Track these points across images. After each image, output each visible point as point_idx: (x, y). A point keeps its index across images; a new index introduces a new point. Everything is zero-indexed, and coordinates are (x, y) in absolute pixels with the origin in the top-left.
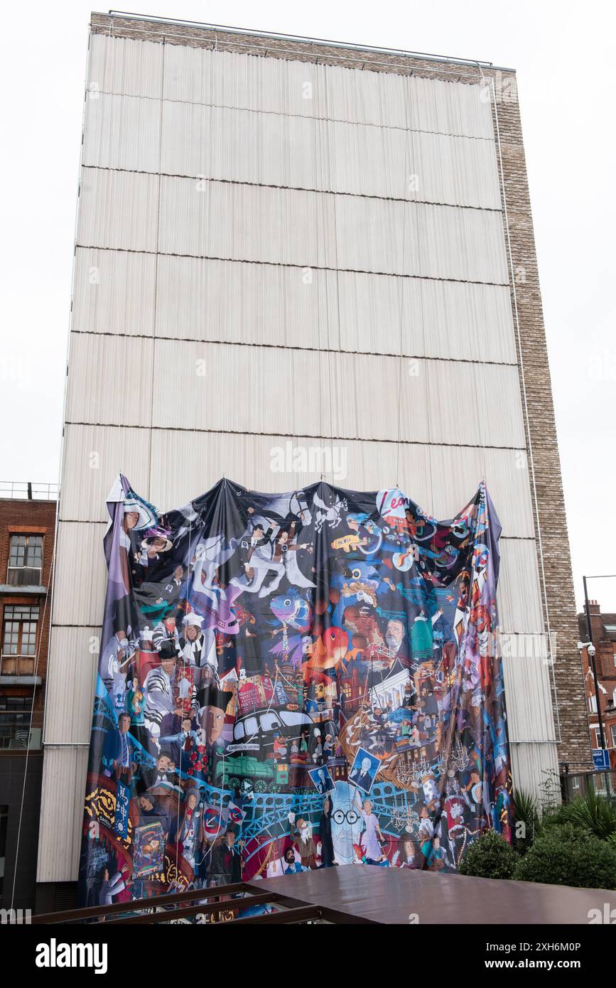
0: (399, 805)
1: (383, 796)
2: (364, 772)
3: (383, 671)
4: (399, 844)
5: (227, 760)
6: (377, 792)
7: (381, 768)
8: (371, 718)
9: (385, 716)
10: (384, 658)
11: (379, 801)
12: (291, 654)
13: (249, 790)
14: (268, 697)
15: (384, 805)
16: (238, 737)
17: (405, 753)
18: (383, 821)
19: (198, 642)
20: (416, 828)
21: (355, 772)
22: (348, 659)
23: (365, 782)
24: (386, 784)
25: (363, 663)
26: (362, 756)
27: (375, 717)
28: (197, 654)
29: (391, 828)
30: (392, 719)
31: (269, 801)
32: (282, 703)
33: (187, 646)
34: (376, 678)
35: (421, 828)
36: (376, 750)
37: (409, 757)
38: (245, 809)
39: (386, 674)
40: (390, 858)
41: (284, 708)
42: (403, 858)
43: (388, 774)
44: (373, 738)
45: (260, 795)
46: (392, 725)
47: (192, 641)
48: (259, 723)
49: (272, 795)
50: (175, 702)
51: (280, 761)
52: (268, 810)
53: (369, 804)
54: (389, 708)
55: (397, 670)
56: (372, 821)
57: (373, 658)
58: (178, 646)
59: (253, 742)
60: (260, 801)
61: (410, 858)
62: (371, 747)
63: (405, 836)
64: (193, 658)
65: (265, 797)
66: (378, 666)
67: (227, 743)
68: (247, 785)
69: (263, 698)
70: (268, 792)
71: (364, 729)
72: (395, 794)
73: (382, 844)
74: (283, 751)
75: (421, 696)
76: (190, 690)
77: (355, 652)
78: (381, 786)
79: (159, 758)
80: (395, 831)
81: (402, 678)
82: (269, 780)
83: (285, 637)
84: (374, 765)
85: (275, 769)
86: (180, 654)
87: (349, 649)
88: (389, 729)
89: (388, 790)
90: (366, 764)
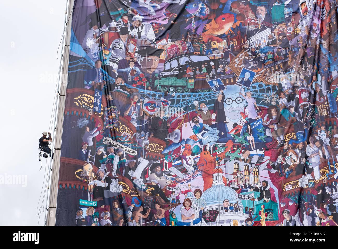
0: (268, 92)
1: (258, 89)
2: (246, 79)
3: (255, 30)
4: (268, 111)
5: (160, 79)
6: (254, 87)
7: (256, 76)
8: (249, 53)
9: (257, 51)
10: (255, 24)
11: (256, 91)
12: (197, 29)
13: (173, 92)
14: (184, 50)
15: (259, 93)
16: (166, 69)
17: (270, 68)
18: (258, 100)
19: (140, 28)
20: (277, 102)
21: (241, 80)
22: (235, 27)
23: (247, 83)
24: (259, 83)
25: (244, 27)
26: (245, 71)
27: (252, 52)
28: (139, 33)
29: (263, 103)
30: (261, 52)
31: (184, 96)
32: (192, 52)
33: (135, 29)
34: (251, 34)
35: (280, 103)
36: (253, 68)
37: (273, 69)
38: (170, 100)
39: (257, 31)
40: (263, 118)
41: (192, 54)
42: (270, 117)
43: (260, 79)
44: (251, 63)
45: (179, 94)
46: (262, 55)
47: (136, 27)
48: (178, 62)
49: (185, 94)
50: (126, 54)
51: (190, 78)
52: (183, 100)
53: (249, 94)
54: (259, 47)
55: (263, 28)
56: (251, 101)
57: (249, 25)
58: (129, 30)
59: (175, 70)
60: (179, 96)
61: (274, 117)
62: (250, 67)
63: (271, 107)
64: (137, 35)
65: (182, 94)
66: (252, 28)
67: (160, 72)
68: (172, 90)
69: (181, 50)
70: (183, 92)
71: (245, 59)
72: (264, 87)
73: (258, 111)
74: (192, 74)
75: (279, 40)
76: (135, 49)
77: (238, 23)
78: (256, 85)
79: (116, 78)
80: (266, 105)
81: (267, 32)
82: (183, 87)
83: (193, 22)
84: (252, 75)
85: (187, 82)
86: (130, 33)
87: (235, 22)
88: (260, 57)
89: (261, 86)
90: (247, 75)
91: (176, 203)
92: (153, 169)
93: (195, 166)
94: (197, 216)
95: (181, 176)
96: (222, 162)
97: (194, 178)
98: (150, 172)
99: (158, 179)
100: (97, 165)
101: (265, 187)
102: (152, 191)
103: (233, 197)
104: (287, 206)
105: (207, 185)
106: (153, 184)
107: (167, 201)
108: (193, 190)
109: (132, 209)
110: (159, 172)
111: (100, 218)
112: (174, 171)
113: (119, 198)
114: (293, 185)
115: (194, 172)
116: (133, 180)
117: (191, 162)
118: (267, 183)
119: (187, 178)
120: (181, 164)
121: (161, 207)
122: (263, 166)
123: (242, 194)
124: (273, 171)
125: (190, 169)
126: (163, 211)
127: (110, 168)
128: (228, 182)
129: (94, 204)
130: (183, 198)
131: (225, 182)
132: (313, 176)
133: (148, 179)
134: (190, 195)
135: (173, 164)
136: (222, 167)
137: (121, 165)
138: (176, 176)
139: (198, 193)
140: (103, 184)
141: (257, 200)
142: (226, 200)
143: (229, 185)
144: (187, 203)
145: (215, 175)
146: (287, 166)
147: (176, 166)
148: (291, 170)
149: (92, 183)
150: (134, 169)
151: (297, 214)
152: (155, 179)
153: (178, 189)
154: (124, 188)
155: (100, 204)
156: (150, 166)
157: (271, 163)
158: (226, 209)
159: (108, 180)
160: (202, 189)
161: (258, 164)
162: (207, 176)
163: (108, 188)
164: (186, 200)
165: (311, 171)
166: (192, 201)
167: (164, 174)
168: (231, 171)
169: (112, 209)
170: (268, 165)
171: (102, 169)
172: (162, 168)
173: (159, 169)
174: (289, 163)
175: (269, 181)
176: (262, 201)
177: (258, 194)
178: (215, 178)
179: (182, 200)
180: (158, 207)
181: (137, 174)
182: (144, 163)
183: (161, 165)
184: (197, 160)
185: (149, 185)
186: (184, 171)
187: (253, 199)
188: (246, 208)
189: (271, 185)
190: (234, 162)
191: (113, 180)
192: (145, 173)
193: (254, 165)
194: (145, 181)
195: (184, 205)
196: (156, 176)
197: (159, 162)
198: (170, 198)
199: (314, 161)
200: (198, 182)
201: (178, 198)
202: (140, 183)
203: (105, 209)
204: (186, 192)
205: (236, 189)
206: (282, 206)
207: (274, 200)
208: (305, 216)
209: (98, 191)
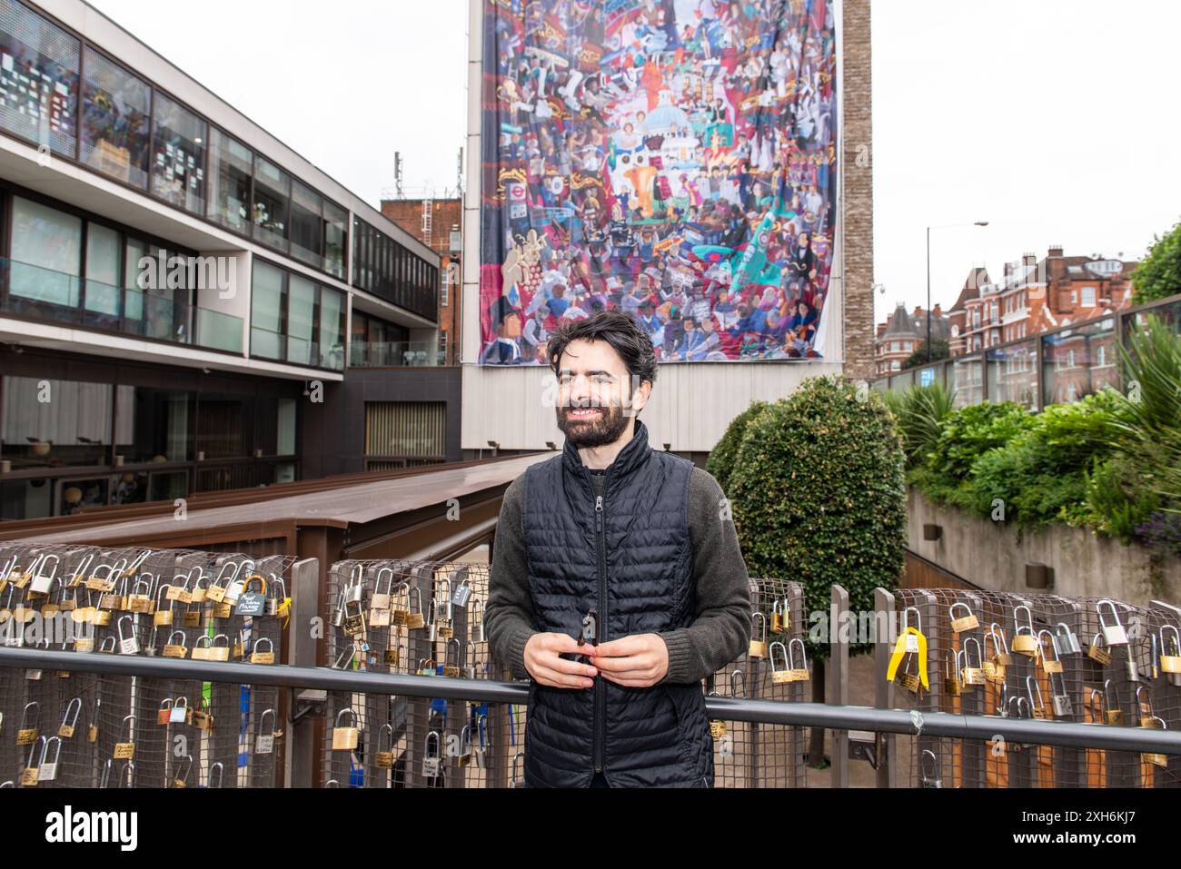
40: (721, 17)
91: (616, 127)
92: (588, 84)
93: (638, 82)
94: (640, 143)
95: (621, 94)
96: (670, 76)
97: (635, 96)
98: (584, 89)
99: (595, 98)
100: (520, 83)
101: (719, 106)
102: (588, 114)
103: (682, 119)
104: (744, 129)
105: (652, 105)
106: (589, 104)
107: (605, 126)
108: (636, 112)
109: (564, 136)
110: (595, 89)
111: (526, 147)
112: (614, 88)
113: (550, 123)
114: (753, 102)
115: (637, 90)
116: (563, 100)
117: (634, 77)
118: (721, 101)
119: (628, 98)
120: (621, 80)
121: (599, 132)
122: (719, 80)
123: (693, 116)
124: (730, 86)
125: (632, 85)
126: (601, 137)
127: (535, 88)
128: (676, 102)
129: (519, 130)
130: (623, 121)
131: (673, 101)
132: (777, 92)
133: (582, 98)
134: (632, 119)
135: (612, 78)
136: (670, 83)
137: (549, 81)
138: (615, 94)
139: (641, 116)
140: (527, 108)
141: (709, 122)
142: (673, 124)
143: (677, 105)
144: (628, 128)
145: (661, 93)
146: (747, 79)
147: (616, 81)
148: (751, 84)
149: (514, 107)
150: (565, 85)
151: (755, 138)
152: (591, 99)
153: (617, 111)
154: (554, 110)
155: (525, 130)
156: (584, 82)
157: (728, 77)
158: (674, 135)
159: (534, 102)
160: (645, 110)
161: (713, 77)
162: (652, 95)
163: (534, 112)
164: (626, 125)
165: (774, 86)
166: (634, 125)
167: (601, 92)
168: (681, 88)
169: (539, 136)
170: (724, 79)
171: (526, 88)
172: (599, 84)
173: (595, 84)
174: (751, 76)
175: (724, 98)
176: (715, 123)
177: (711, 115)
178: (660, 97)
179: (622, 124)
180: (594, 132)
181: (568, 91)
182: (577, 77)
183: (597, 79)
184: (641, 75)
185: (584, 106)
186: (624, 88)
187: (705, 122)
188: (696, 133)
189: (726, 104)
190: (683, 75)
191: (539, 102)
192: (578, 91)
193: (707, 79)
194: (579, 101)
195: (624, 129)
196: (591, 94)
197: (595, 75)
198: (609, 122)
199: (779, 74)
200: (641, 102)
201: (618, 122)
202: (574, 104)
203: (532, 137)
204: (627, 115)
205: (685, 110)
206: (738, 128)
207: (728, 122)
208: (764, 141)
209: (523, 116)
